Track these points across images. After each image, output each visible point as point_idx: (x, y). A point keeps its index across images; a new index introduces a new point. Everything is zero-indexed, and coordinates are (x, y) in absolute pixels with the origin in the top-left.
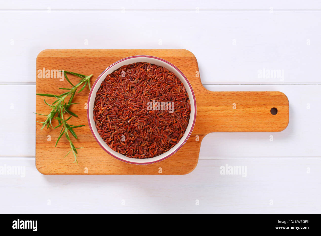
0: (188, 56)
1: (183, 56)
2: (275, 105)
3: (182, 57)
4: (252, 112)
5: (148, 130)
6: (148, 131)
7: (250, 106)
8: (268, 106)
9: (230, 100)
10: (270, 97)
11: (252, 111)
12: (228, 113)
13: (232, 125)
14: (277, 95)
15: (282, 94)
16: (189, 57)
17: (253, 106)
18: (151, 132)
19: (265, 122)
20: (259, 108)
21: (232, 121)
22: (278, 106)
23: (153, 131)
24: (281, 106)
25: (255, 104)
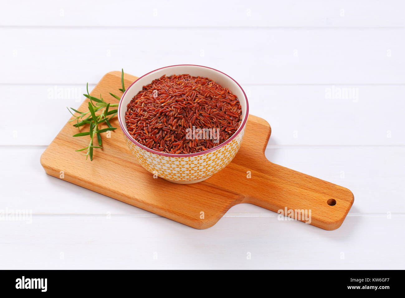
0: (263, 124)
1: (258, 123)
2: (337, 197)
3: (256, 123)
4: (306, 195)
5: (179, 121)
6: (179, 123)
7: (306, 188)
8: (327, 196)
9: (287, 175)
10: (334, 189)
11: (307, 193)
12: (278, 185)
13: (276, 197)
14: (343, 190)
15: (349, 191)
16: (264, 126)
17: (310, 190)
18: (182, 125)
19: (316, 208)
20: (316, 193)
21: (278, 194)
22: (338, 199)
23: (185, 126)
24: (343, 201)
25: (313, 189)
